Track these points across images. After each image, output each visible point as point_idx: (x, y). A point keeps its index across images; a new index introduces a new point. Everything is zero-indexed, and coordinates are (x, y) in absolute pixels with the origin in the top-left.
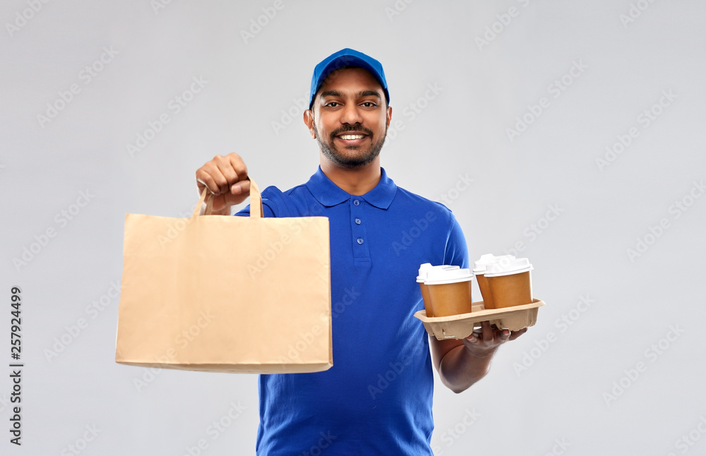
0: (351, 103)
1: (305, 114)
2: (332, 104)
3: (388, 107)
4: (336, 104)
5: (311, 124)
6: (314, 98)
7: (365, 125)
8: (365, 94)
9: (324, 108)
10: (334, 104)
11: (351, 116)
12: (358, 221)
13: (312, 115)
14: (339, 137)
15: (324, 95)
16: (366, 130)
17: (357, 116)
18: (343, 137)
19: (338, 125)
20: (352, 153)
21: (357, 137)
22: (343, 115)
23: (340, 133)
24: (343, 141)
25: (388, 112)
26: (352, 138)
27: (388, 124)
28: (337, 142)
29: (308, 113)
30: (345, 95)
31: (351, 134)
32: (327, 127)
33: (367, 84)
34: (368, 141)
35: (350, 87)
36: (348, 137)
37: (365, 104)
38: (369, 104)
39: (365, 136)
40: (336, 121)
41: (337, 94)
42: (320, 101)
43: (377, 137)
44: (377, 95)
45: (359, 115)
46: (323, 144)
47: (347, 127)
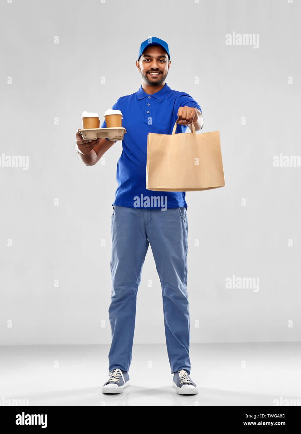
0: (155, 61)
1: (136, 62)
2: (147, 60)
3: (169, 61)
4: (149, 60)
5: (139, 66)
6: (140, 56)
7: (160, 69)
8: (160, 57)
9: (144, 61)
10: (148, 60)
11: (155, 65)
12: (149, 104)
13: (139, 63)
14: (149, 73)
15: (145, 56)
16: (160, 71)
17: (157, 66)
18: (151, 73)
19: (149, 69)
20: (154, 80)
21: (157, 74)
22: (151, 65)
23: (150, 72)
24: (151, 75)
25: (169, 63)
26: (154, 74)
27: (169, 68)
28: (148, 75)
29: (137, 62)
30: (153, 57)
31: (154, 73)
32: (145, 69)
33: (162, 53)
34: (160, 75)
35: (155, 54)
36: (153, 74)
37: (160, 61)
38: (162, 60)
39: (160, 73)
40: (148, 67)
41: (150, 56)
42: (143, 58)
43: (164, 74)
44: (165, 57)
45: (158, 65)
46: (143, 75)
47: (153, 70)
